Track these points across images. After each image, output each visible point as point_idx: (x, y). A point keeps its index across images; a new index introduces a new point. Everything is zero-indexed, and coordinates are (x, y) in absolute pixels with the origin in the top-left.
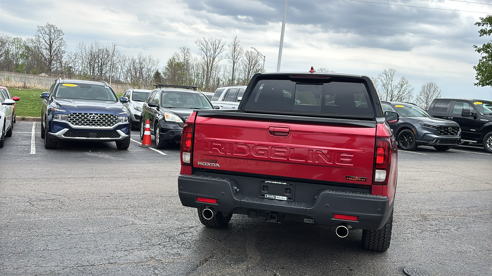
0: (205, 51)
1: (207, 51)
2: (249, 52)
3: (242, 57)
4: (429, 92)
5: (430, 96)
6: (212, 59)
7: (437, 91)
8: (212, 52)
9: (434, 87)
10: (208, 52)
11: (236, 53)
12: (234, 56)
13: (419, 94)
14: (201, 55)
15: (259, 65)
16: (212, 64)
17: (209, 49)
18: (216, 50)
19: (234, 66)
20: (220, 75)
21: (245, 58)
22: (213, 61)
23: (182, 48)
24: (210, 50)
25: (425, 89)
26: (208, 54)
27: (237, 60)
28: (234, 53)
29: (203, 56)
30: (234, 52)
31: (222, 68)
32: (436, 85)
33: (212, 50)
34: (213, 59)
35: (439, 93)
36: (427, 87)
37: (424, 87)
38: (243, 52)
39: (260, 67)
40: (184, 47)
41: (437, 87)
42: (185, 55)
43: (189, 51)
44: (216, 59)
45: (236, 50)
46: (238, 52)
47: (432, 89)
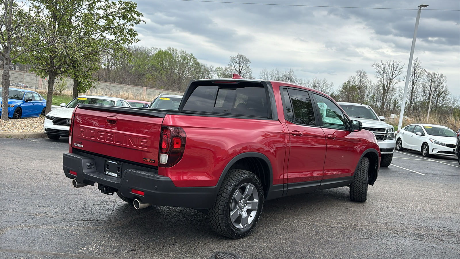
0: (382, 74)
1: (384, 74)
2: (432, 73)
3: (423, 79)
6: (389, 82)
8: (390, 74)
10: (385, 74)
11: (416, 75)
12: (414, 78)
14: (378, 78)
15: (443, 87)
16: (389, 86)
17: (387, 71)
18: (394, 72)
19: (413, 88)
21: (426, 80)
22: (390, 83)
23: (358, 71)
24: (387, 73)
26: (385, 77)
27: (417, 82)
28: (414, 75)
29: (379, 79)
30: (414, 74)
33: (389, 73)
34: (391, 81)
38: (424, 74)
39: (444, 89)
40: (360, 70)
42: (362, 78)
43: (366, 75)
44: (394, 82)
45: (416, 72)
46: (418, 74)
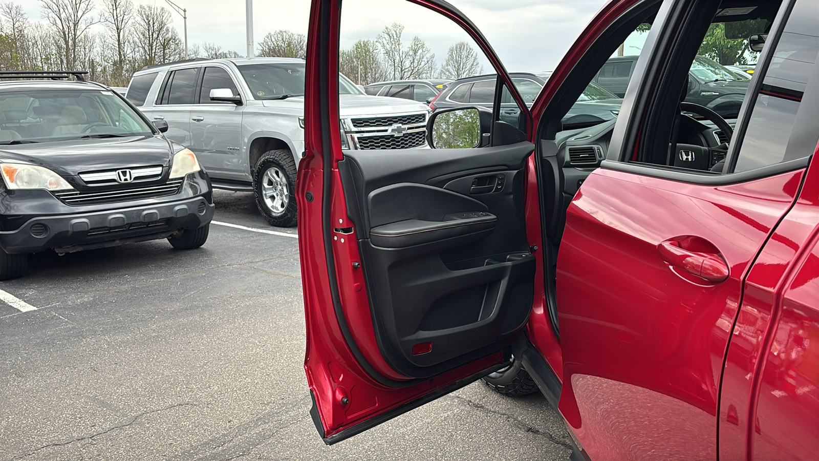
0: (55, 10)
1: (59, 10)
2: (145, 7)
3: (132, 17)
4: (459, 59)
5: (461, 65)
6: (72, 25)
7: (472, 55)
8: (71, 11)
9: (467, 49)
10: (62, 10)
11: (118, 9)
12: (117, 16)
13: (445, 63)
14: (48, 17)
15: (167, 30)
16: (75, 35)
17: (63, 4)
18: (78, 6)
19: (119, 37)
20: (96, 54)
21: (139, 19)
22: (75, 28)
23: (4, 6)
24: (65, 7)
25: (453, 54)
26: (63, 16)
27: (123, 23)
28: (115, 11)
29: (52, 20)
30: (114, 8)
31: (98, 41)
32: (469, 46)
33: (69, 8)
34: (76, 25)
35: (475, 59)
36: (457, 51)
37: (451, 50)
38: (133, 8)
39: (170, 34)
40: (8, 3)
41: (470, 49)
42: (15, 20)
43: (22, 12)
44: (82, 26)
45: (117, 4)
46: (123, 8)
47: (464, 53)
